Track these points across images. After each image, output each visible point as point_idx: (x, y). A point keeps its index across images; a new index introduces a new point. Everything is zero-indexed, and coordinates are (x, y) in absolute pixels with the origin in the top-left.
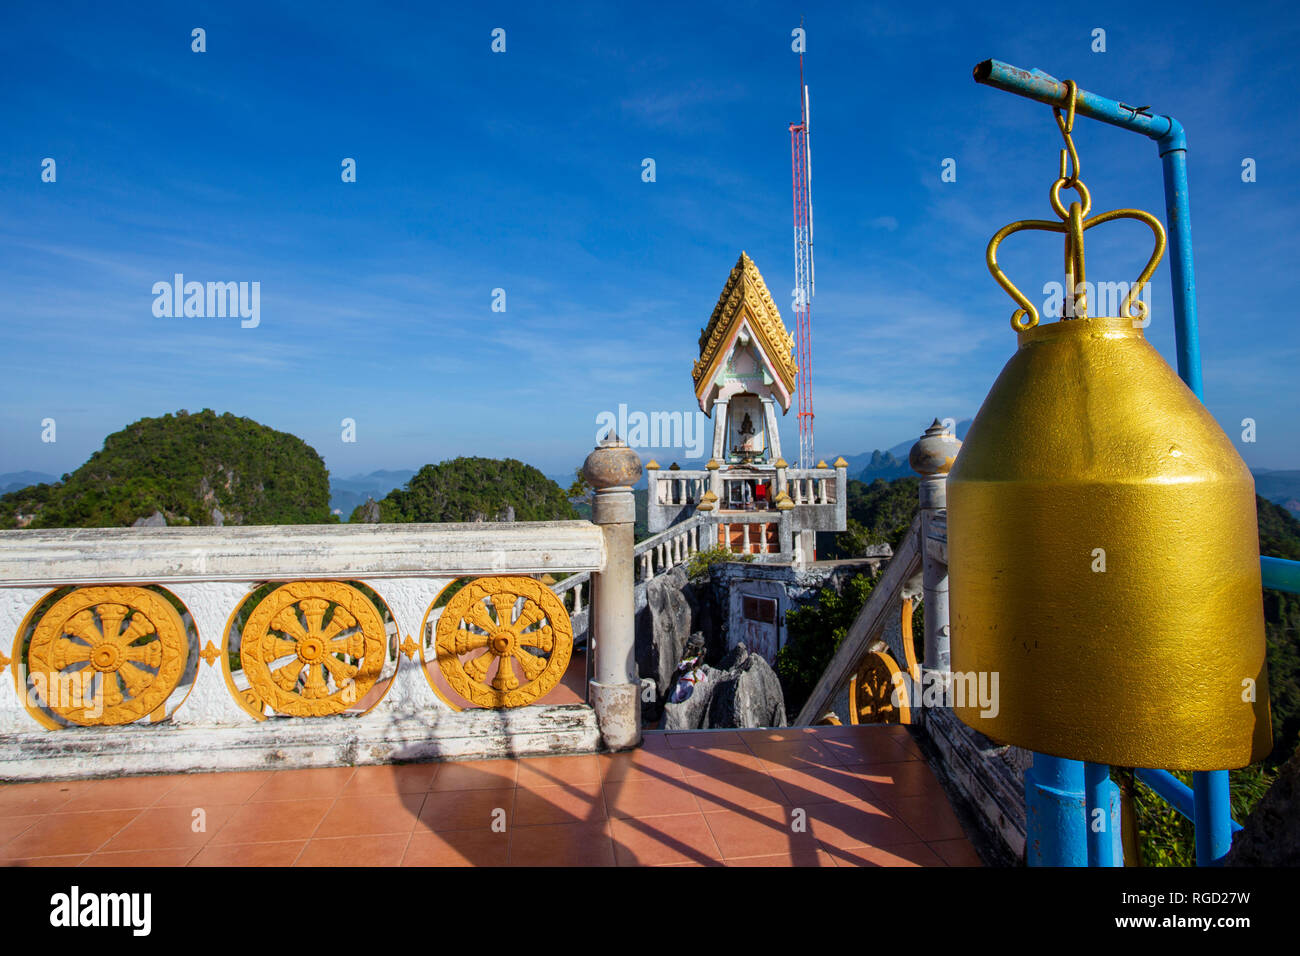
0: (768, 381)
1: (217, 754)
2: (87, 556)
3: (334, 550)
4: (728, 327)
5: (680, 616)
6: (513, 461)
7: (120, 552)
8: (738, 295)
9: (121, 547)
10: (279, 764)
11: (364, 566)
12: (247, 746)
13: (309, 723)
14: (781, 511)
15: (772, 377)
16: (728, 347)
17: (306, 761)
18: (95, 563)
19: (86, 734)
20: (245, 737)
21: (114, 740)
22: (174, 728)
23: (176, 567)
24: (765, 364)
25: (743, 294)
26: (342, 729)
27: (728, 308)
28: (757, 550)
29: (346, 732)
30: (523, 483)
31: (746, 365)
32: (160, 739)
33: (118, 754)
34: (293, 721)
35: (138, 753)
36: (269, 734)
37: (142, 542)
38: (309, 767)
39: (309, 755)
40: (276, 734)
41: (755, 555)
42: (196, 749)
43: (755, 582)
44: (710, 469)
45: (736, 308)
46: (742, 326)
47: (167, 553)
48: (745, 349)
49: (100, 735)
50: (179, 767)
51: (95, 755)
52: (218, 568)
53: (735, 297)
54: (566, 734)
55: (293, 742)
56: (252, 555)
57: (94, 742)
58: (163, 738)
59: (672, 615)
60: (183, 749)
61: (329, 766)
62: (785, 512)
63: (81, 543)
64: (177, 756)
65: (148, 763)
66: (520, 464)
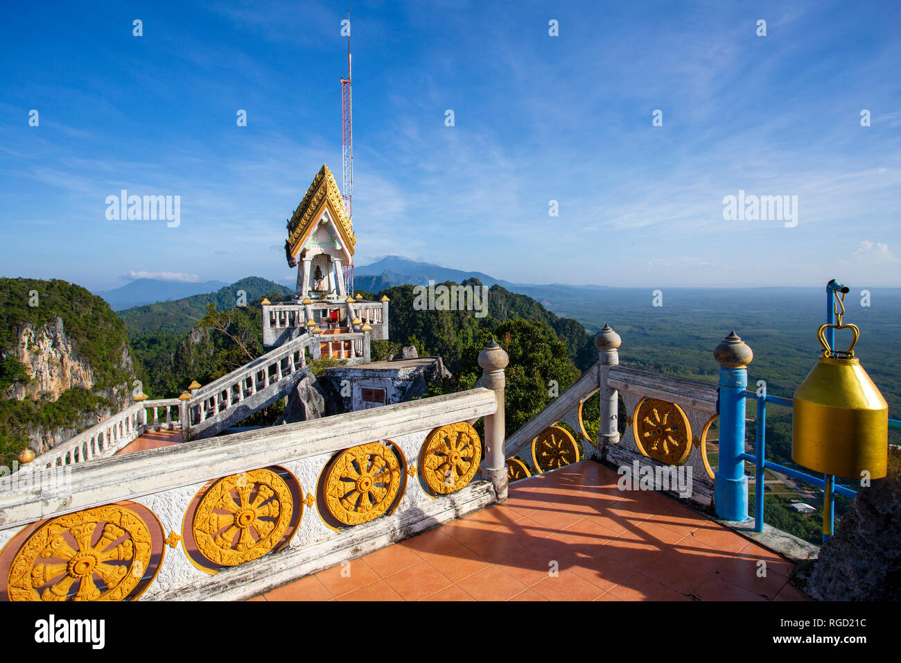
0: (339, 247)
1: (325, 558)
2: (234, 455)
3: (378, 425)
4: (315, 212)
5: (319, 403)
6: (59, 281)
7: (255, 449)
8: (322, 192)
9: (254, 445)
10: (359, 554)
11: (395, 431)
12: (340, 549)
13: (367, 527)
14: (364, 332)
15: (341, 245)
16: (314, 225)
17: (372, 548)
18: (242, 460)
19: (240, 571)
20: (337, 544)
21: (261, 569)
22: (293, 551)
23: (293, 453)
24: (337, 237)
25: (326, 192)
26: (386, 525)
27: (315, 200)
28: (349, 356)
29: (388, 526)
30: (70, 298)
31: (324, 236)
32: (289, 560)
33: (267, 576)
34: (357, 527)
35: (278, 572)
36: (350, 539)
37: (266, 440)
38: (375, 550)
39: (373, 544)
40: (353, 537)
41: (349, 359)
42: (311, 559)
43: (371, 380)
44: (305, 304)
45: (321, 200)
46: (324, 212)
47: (284, 444)
48: (324, 226)
49: (251, 569)
50: (304, 573)
51: (252, 582)
52: (317, 448)
53: (320, 193)
54: (484, 497)
55: (363, 539)
56: (335, 436)
57: (248, 574)
58: (291, 559)
59: (315, 403)
60: (304, 561)
61: (384, 547)
62: (366, 332)
63: (227, 447)
64: (303, 566)
65: (286, 576)
66: (67, 283)
